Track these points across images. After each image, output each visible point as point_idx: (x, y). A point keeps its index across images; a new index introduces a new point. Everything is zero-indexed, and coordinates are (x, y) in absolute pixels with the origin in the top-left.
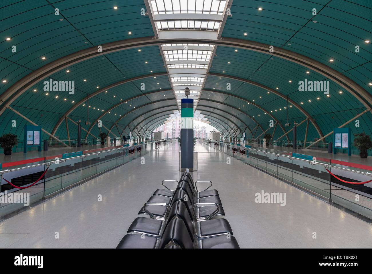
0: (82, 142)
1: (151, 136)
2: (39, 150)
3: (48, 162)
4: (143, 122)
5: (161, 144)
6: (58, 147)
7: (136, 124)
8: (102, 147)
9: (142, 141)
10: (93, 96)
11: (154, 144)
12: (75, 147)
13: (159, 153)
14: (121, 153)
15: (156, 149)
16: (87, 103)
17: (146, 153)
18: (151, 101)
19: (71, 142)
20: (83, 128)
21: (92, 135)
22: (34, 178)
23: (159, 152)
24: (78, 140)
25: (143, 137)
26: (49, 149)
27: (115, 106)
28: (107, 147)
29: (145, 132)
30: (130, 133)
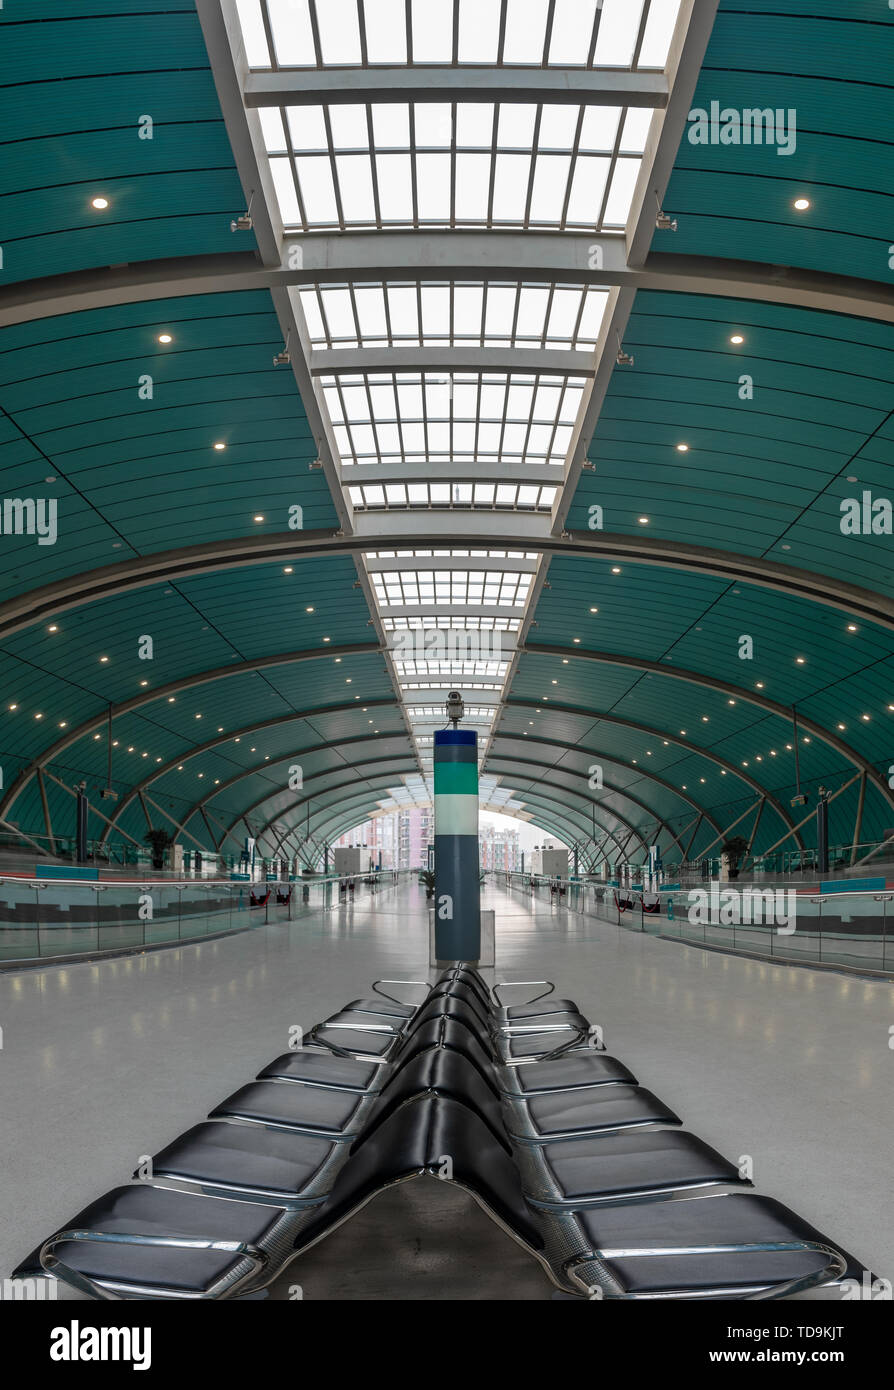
0: (91, 849)
1: (322, 860)
4: (295, 811)
5: (358, 890)
7: (269, 816)
9: (291, 874)
10: (128, 710)
11: (336, 887)
12: (72, 861)
13: (351, 917)
14: (219, 901)
15: (343, 902)
16: (108, 733)
17: (307, 913)
18: (323, 741)
19: (58, 844)
20: (92, 808)
21: (122, 831)
23: (352, 911)
24: (78, 841)
25: (295, 861)
27: (199, 747)
28: (173, 869)
29: (300, 846)
30: (252, 841)
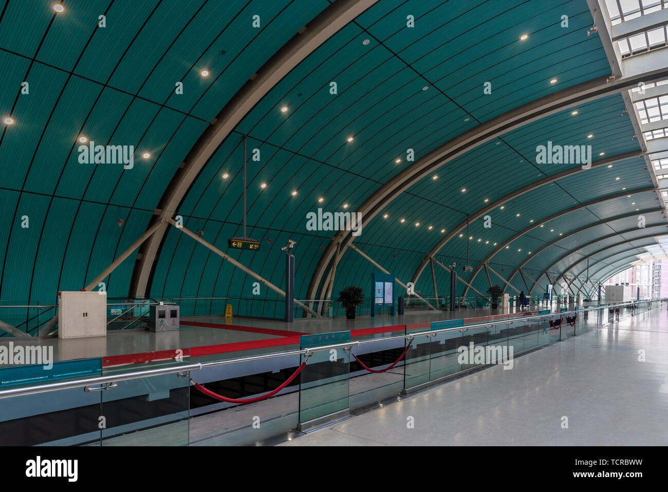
0: (457, 302)
1: (597, 293)
2: (392, 314)
3: (411, 334)
4: (579, 265)
5: (622, 313)
6: (420, 309)
7: (562, 270)
8: (493, 314)
9: (575, 304)
10: (477, 218)
11: (606, 311)
12: (446, 310)
13: (617, 333)
14: (530, 326)
15: (611, 322)
16: (467, 233)
17: (586, 329)
18: (598, 220)
19: (440, 302)
20: (459, 278)
21: (474, 289)
22: (386, 357)
23: (617, 329)
24: (451, 298)
25: (578, 295)
26: (407, 313)
27: (519, 233)
28: (503, 313)
29: (582, 286)
30: (550, 287)
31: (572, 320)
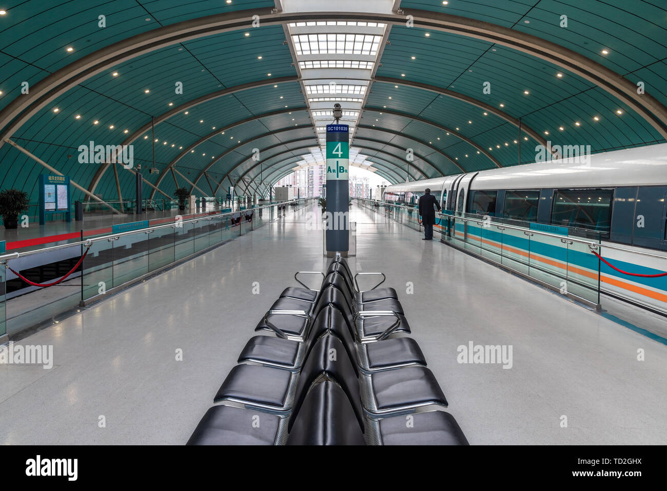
0: (144, 205)
1: (269, 193)
2: (68, 220)
3: (88, 240)
4: (254, 169)
5: (287, 209)
6: (102, 214)
7: (241, 173)
8: (181, 214)
9: (252, 203)
10: (162, 121)
11: (276, 208)
12: (133, 214)
13: (284, 226)
14: (215, 225)
15: (280, 217)
16: (153, 135)
17: (262, 224)
18: (268, 131)
19: (125, 205)
20: (145, 180)
21: (162, 192)
22: (60, 269)
23: (284, 222)
24: (137, 201)
25: (255, 196)
26: (86, 218)
27: (203, 138)
28: (190, 212)
29: (257, 188)
30: (232, 188)
31: (249, 218)
